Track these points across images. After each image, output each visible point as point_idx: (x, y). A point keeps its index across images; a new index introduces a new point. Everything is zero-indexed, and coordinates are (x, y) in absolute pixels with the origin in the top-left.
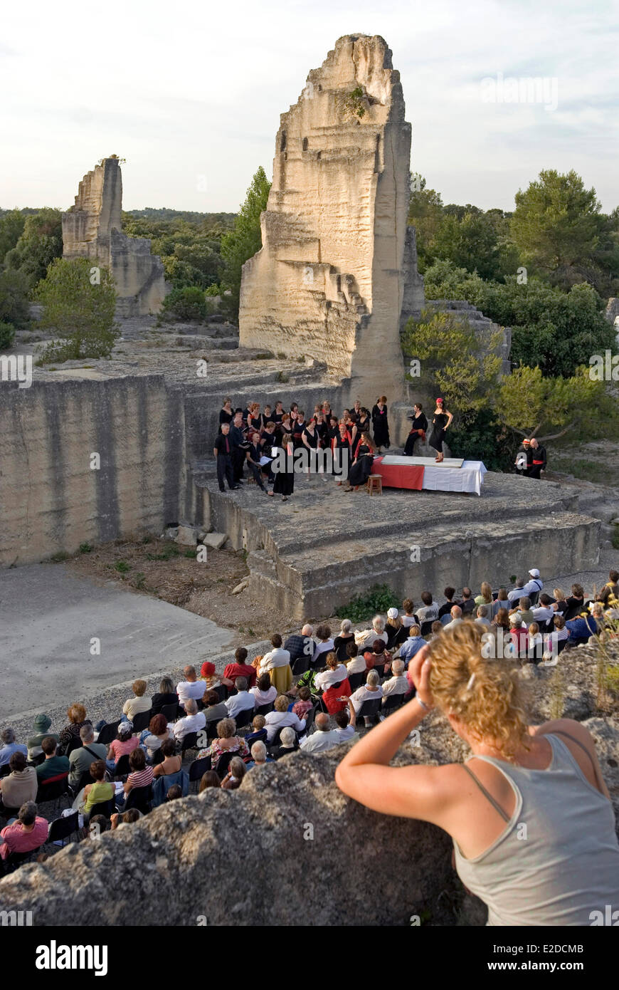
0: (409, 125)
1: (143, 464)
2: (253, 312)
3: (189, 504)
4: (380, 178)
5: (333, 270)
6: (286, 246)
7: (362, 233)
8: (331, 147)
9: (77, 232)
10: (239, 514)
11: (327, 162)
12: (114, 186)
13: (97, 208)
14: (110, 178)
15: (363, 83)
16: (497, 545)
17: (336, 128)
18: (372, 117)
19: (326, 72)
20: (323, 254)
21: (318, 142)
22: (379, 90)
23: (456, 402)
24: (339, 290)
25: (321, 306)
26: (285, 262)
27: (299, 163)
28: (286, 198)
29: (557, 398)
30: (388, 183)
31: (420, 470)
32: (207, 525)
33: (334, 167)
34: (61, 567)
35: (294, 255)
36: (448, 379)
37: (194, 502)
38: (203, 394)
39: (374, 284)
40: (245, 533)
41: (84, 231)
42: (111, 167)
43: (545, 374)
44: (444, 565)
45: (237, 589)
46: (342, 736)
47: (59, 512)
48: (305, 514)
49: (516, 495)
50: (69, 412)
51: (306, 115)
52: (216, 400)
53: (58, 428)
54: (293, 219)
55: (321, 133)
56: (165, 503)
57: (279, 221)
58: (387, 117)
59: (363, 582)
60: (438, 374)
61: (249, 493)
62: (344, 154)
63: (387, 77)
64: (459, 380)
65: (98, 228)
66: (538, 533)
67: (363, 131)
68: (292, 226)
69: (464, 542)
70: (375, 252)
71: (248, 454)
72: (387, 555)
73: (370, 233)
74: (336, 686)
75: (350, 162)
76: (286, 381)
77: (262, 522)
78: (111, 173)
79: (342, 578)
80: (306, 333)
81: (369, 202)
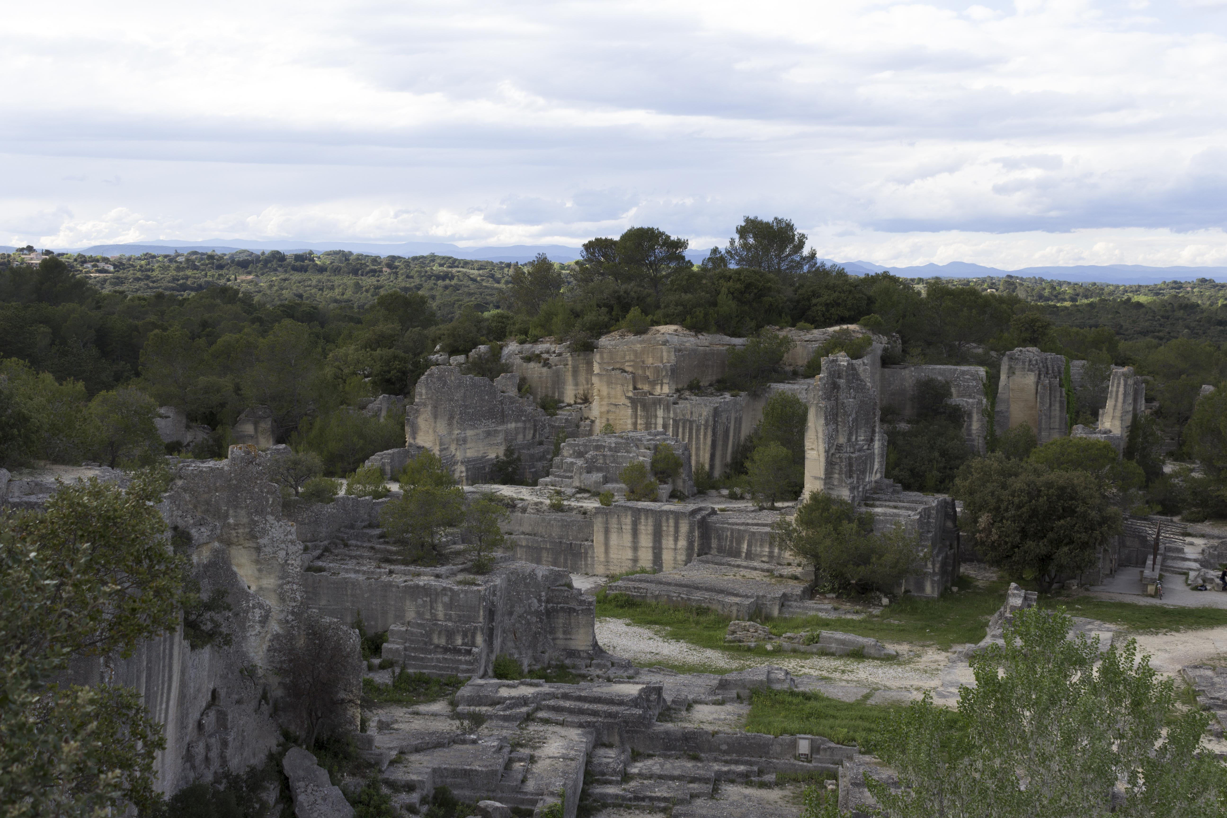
1: (675, 549)
53: (637, 527)
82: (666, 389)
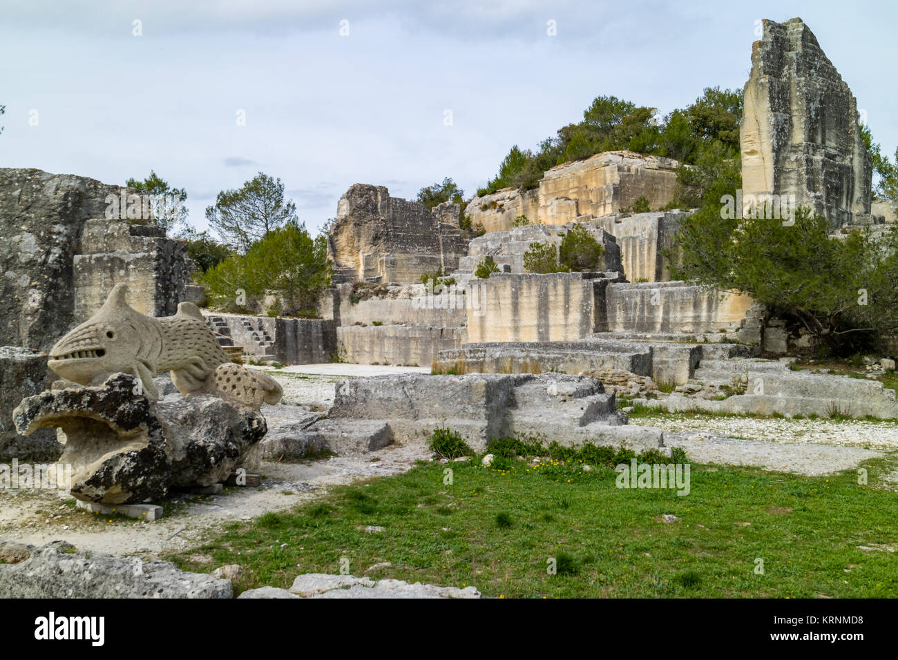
1: (566, 325)
4: (742, 123)
50: (524, 291)
53: (518, 299)
82: (609, 210)
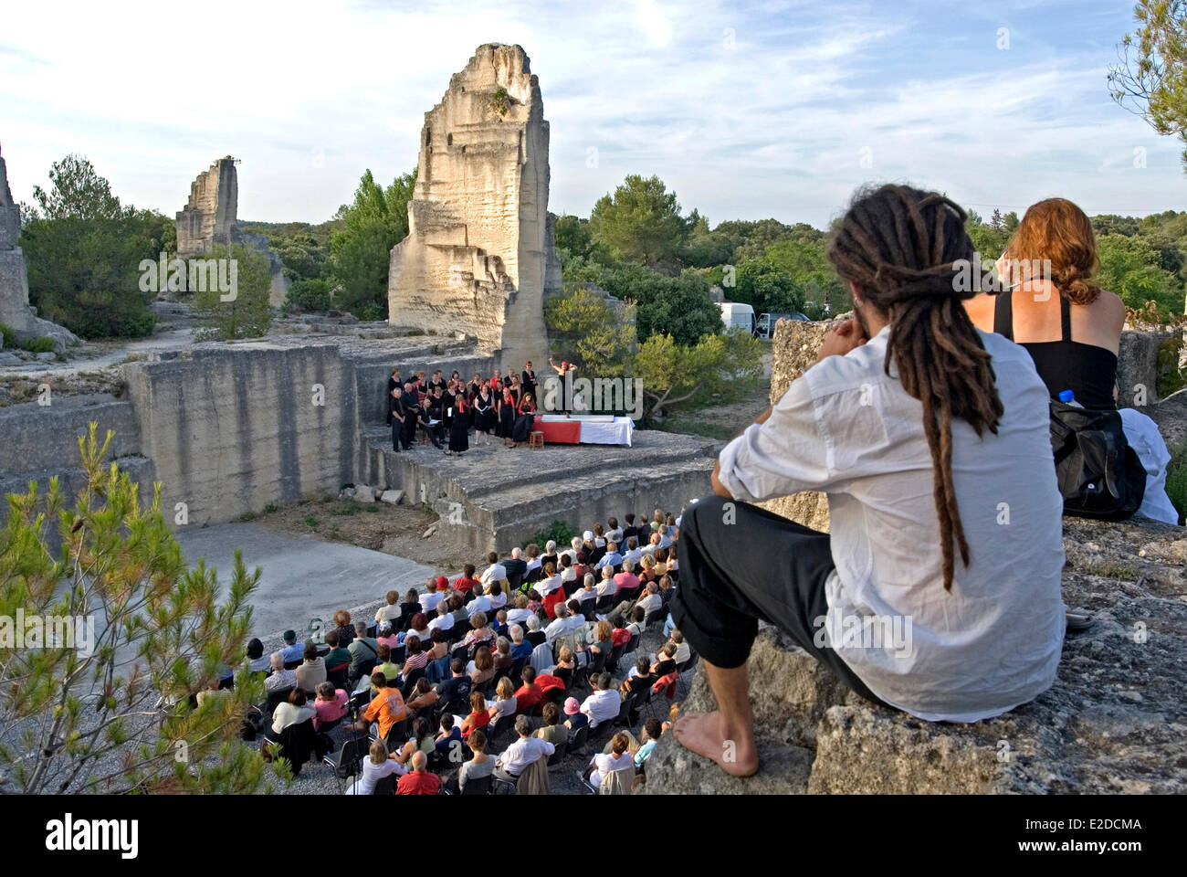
0: (547, 123)
1: (321, 429)
2: (403, 292)
3: (363, 466)
4: (523, 169)
5: (480, 252)
6: (434, 231)
7: (508, 218)
8: (475, 141)
9: (192, 230)
10: (417, 470)
11: (472, 156)
12: (229, 186)
13: (213, 206)
14: (225, 178)
15: (504, 86)
16: (654, 485)
17: (479, 124)
18: (514, 115)
19: (469, 75)
20: (469, 238)
21: (462, 137)
22: (520, 92)
23: (597, 369)
24: (487, 270)
25: (469, 286)
26: (434, 246)
27: (444, 157)
28: (432, 188)
29: (688, 362)
30: (530, 174)
31: (577, 426)
32: (383, 484)
33: (478, 159)
34: (252, 525)
35: (442, 239)
36: (589, 348)
37: (368, 464)
38: (369, 365)
39: (520, 265)
40: (423, 487)
41: (199, 229)
42: (227, 167)
43: (676, 342)
44: (612, 504)
45: (427, 533)
46: (575, 622)
47: (247, 474)
48: (479, 466)
49: (661, 446)
50: (255, 380)
51: (450, 113)
52: (382, 370)
53: (245, 395)
54: (440, 207)
55: (465, 129)
56: (341, 465)
57: (425, 209)
58: (528, 116)
59: (546, 519)
60: (579, 344)
61: (423, 452)
62: (488, 148)
63: (526, 80)
64: (599, 348)
65: (214, 226)
66: (687, 474)
67: (506, 127)
68: (439, 213)
69: (627, 483)
70: (520, 235)
71: (420, 417)
72: (564, 494)
73: (515, 218)
74: (554, 593)
75: (495, 156)
76: (442, 353)
77: (442, 474)
78: (226, 173)
79: (527, 516)
80: (455, 311)
81: (513, 191)
